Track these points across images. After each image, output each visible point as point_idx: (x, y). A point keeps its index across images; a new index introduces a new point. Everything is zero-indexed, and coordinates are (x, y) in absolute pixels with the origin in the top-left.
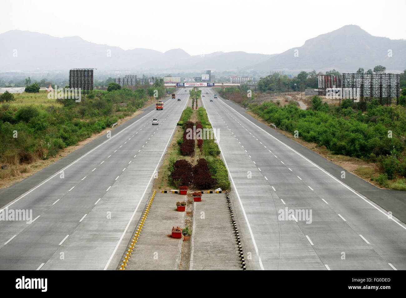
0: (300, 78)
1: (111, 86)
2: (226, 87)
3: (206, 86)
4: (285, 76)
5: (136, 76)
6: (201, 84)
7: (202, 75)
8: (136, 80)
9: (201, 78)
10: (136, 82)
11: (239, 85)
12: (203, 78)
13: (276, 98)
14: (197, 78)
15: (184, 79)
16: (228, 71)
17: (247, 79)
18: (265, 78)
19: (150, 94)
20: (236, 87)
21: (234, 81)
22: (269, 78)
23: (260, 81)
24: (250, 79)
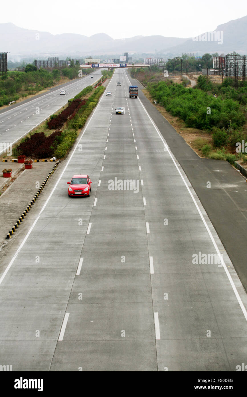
0: (204, 60)
1: (28, 68)
2: (137, 68)
3: (119, 66)
4: (193, 58)
5: (58, 58)
6: (114, 65)
7: (120, 57)
8: (55, 61)
9: (119, 60)
10: (55, 64)
11: (149, 65)
12: (121, 60)
13: (174, 78)
14: (116, 59)
15: (104, 61)
16: (147, 53)
17: (159, 60)
18: (172, 60)
19: (64, 74)
20: (146, 67)
21: (148, 63)
22: (176, 60)
23: (168, 62)
24: (162, 60)
